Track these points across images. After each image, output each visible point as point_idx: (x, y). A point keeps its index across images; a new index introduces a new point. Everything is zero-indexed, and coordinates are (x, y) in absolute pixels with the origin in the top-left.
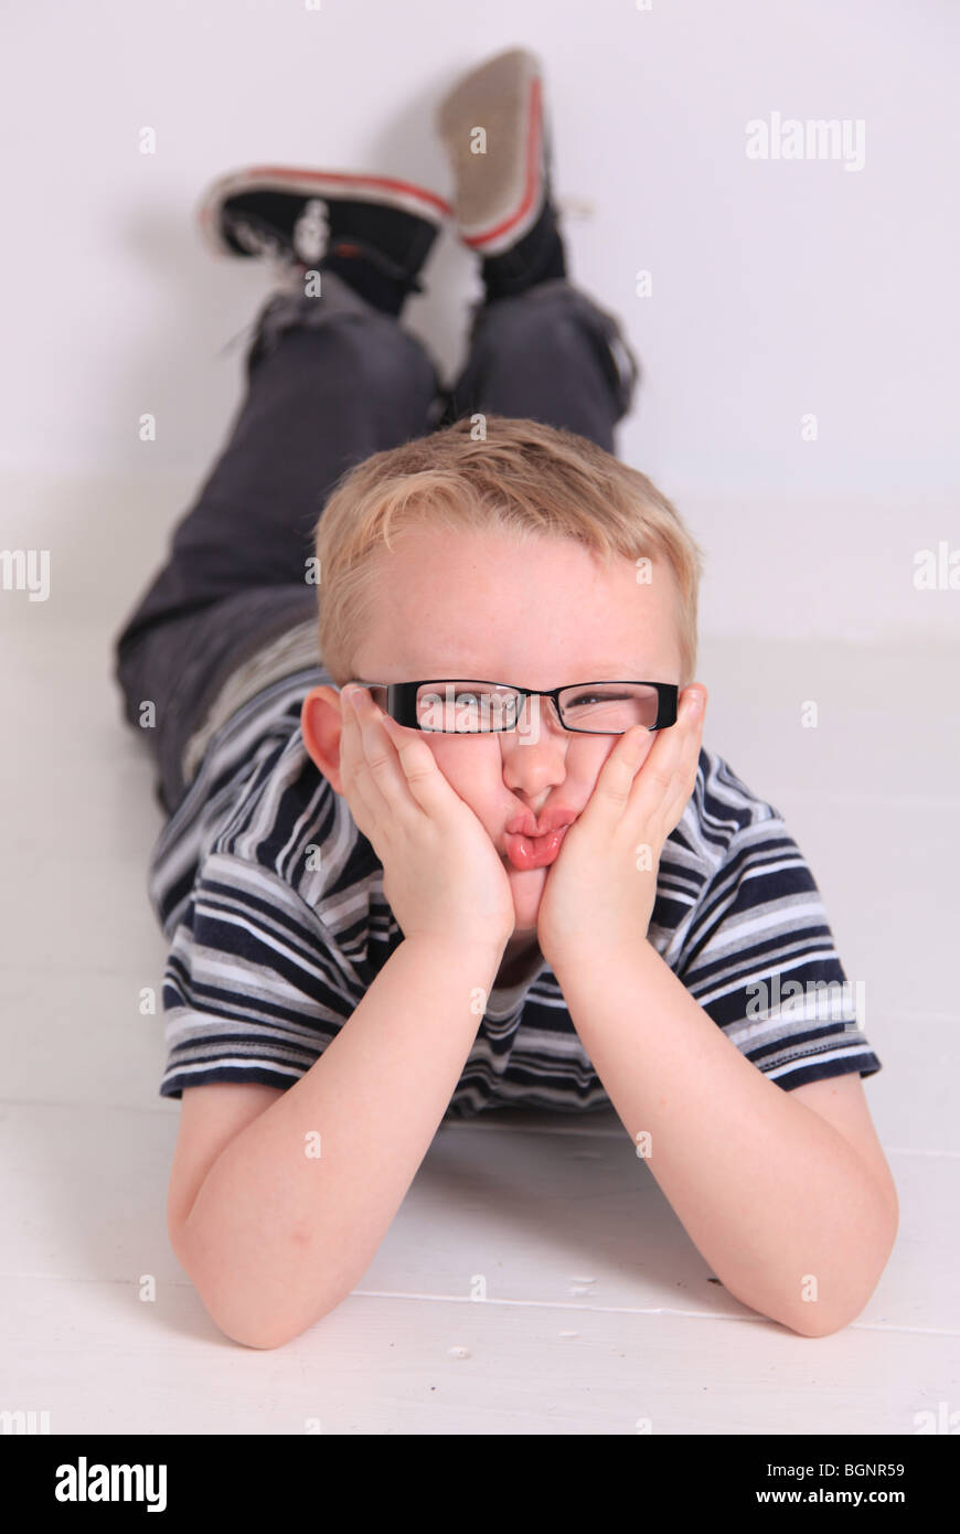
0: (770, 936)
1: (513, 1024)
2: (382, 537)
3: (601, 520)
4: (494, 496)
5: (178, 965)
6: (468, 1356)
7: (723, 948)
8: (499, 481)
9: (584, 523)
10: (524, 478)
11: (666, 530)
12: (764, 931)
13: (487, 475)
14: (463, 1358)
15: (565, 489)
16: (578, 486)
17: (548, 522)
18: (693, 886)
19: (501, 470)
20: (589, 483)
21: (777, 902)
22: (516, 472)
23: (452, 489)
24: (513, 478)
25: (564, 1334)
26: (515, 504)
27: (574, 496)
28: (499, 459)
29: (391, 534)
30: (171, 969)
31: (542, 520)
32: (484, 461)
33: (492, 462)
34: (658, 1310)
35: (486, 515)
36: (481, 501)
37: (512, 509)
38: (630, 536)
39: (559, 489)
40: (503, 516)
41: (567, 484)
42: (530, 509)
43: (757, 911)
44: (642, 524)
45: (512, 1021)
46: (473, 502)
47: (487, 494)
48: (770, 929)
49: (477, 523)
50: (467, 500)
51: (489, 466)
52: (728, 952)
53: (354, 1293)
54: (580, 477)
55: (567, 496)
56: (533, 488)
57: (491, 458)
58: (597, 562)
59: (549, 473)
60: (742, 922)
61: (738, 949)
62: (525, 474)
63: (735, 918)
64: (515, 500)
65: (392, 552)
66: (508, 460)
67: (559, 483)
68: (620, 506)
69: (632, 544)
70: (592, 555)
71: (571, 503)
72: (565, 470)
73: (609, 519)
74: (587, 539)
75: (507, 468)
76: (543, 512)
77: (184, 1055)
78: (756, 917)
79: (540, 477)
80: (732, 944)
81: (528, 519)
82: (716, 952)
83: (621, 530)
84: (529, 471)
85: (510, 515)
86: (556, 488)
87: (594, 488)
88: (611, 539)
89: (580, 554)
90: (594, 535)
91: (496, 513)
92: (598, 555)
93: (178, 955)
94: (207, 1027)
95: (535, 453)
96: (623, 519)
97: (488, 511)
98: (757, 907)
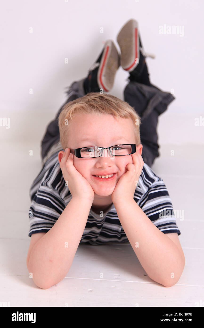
0: (156, 205)
1: (103, 222)
2: (70, 118)
3: (116, 110)
4: (92, 107)
5: (32, 209)
6: (92, 291)
7: (146, 208)
8: (93, 104)
9: (112, 111)
10: (99, 103)
11: (130, 112)
12: (155, 204)
13: (91, 103)
14: (91, 292)
15: (108, 104)
16: (110, 104)
17: (104, 111)
18: (140, 195)
19: (94, 101)
20: (113, 103)
21: (158, 198)
22: (97, 102)
23: (84, 106)
24: (96, 103)
25: (112, 286)
26: (97, 108)
27: (110, 106)
28: (94, 100)
29: (72, 117)
30: (31, 210)
31: (103, 111)
32: (91, 100)
33: (92, 100)
34: (133, 281)
35: (91, 111)
36: (90, 108)
37: (96, 109)
38: (122, 113)
39: (107, 105)
40: (95, 111)
41: (109, 103)
42: (100, 109)
43: (153, 200)
44: (125, 111)
45: (103, 221)
46: (89, 108)
47: (91, 107)
48: (156, 204)
49: (90, 112)
50: (87, 108)
51: (92, 101)
52: (147, 209)
53: (65, 278)
54: (111, 102)
55: (108, 105)
56: (101, 104)
57: (93, 99)
58: (115, 118)
59: (105, 102)
60: (150, 202)
61: (149, 208)
62: (99, 102)
63: (148, 201)
64: (97, 107)
65: (72, 120)
66: (96, 100)
67: (106, 103)
68: (120, 107)
69: (123, 115)
70: (114, 117)
71: (109, 107)
72: (108, 101)
73: (118, 110)
74: (113, 114)
75: (95, 101)
76: (103, 109)
77: (33, 227)
78: (153, 201)
79: (102, 102)
80: (148, 207)
81: (100, 111)
82: (145, 209)
83: (120, 112)
84: (100, 101)
85: (96, 111)
86: (105, 104)
87: (114, 104)
88: (118, 114)
89: (111, 117)
90: (114, 113)
91: (93, 110)
92: (115, 117)
93: (32, 207)
94: (39, 221)
95: (102, 98)
96: (121, 110)
97: (92, 110)
98: (153, 199)
